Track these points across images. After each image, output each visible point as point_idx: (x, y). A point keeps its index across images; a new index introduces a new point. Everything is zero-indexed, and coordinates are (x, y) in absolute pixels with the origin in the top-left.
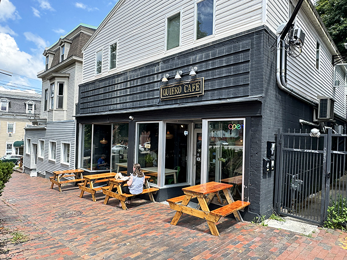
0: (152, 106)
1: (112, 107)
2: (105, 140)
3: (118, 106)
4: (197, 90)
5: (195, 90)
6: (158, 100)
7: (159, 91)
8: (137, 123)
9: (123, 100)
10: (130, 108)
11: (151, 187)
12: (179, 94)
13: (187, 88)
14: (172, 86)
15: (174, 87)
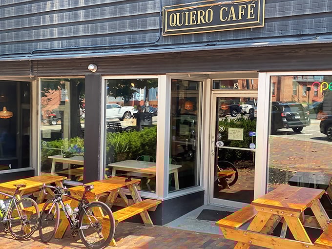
0: (141, 46)
1: (40, 46)
2: (7, 110)
3: (56, 45)
4: (249, 17)
5: (244, 17)
6: (158, 34)
7: (158, 18)
8: (104, 78)
9: (67, 32)
10: (86, 49)
11: (143, 199)
12: (206, 24)
13: (226, 14)
14: (190, 8)
15: (196, 9)
